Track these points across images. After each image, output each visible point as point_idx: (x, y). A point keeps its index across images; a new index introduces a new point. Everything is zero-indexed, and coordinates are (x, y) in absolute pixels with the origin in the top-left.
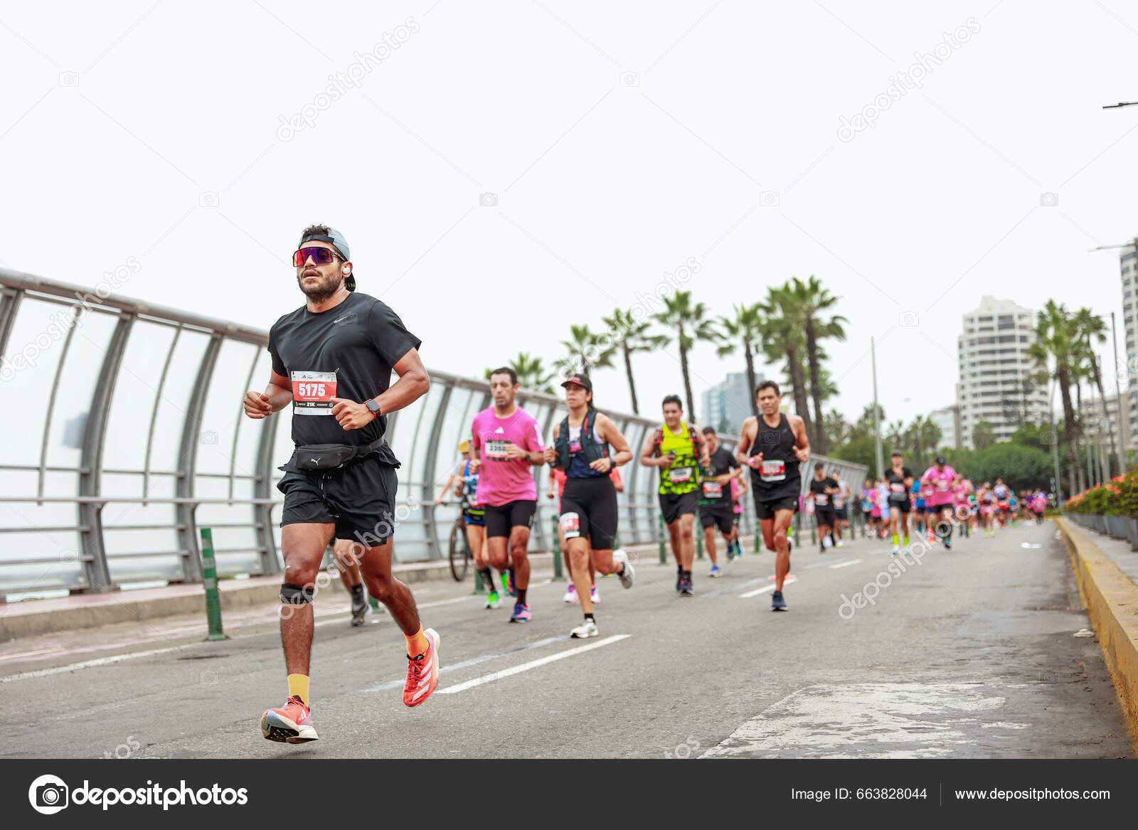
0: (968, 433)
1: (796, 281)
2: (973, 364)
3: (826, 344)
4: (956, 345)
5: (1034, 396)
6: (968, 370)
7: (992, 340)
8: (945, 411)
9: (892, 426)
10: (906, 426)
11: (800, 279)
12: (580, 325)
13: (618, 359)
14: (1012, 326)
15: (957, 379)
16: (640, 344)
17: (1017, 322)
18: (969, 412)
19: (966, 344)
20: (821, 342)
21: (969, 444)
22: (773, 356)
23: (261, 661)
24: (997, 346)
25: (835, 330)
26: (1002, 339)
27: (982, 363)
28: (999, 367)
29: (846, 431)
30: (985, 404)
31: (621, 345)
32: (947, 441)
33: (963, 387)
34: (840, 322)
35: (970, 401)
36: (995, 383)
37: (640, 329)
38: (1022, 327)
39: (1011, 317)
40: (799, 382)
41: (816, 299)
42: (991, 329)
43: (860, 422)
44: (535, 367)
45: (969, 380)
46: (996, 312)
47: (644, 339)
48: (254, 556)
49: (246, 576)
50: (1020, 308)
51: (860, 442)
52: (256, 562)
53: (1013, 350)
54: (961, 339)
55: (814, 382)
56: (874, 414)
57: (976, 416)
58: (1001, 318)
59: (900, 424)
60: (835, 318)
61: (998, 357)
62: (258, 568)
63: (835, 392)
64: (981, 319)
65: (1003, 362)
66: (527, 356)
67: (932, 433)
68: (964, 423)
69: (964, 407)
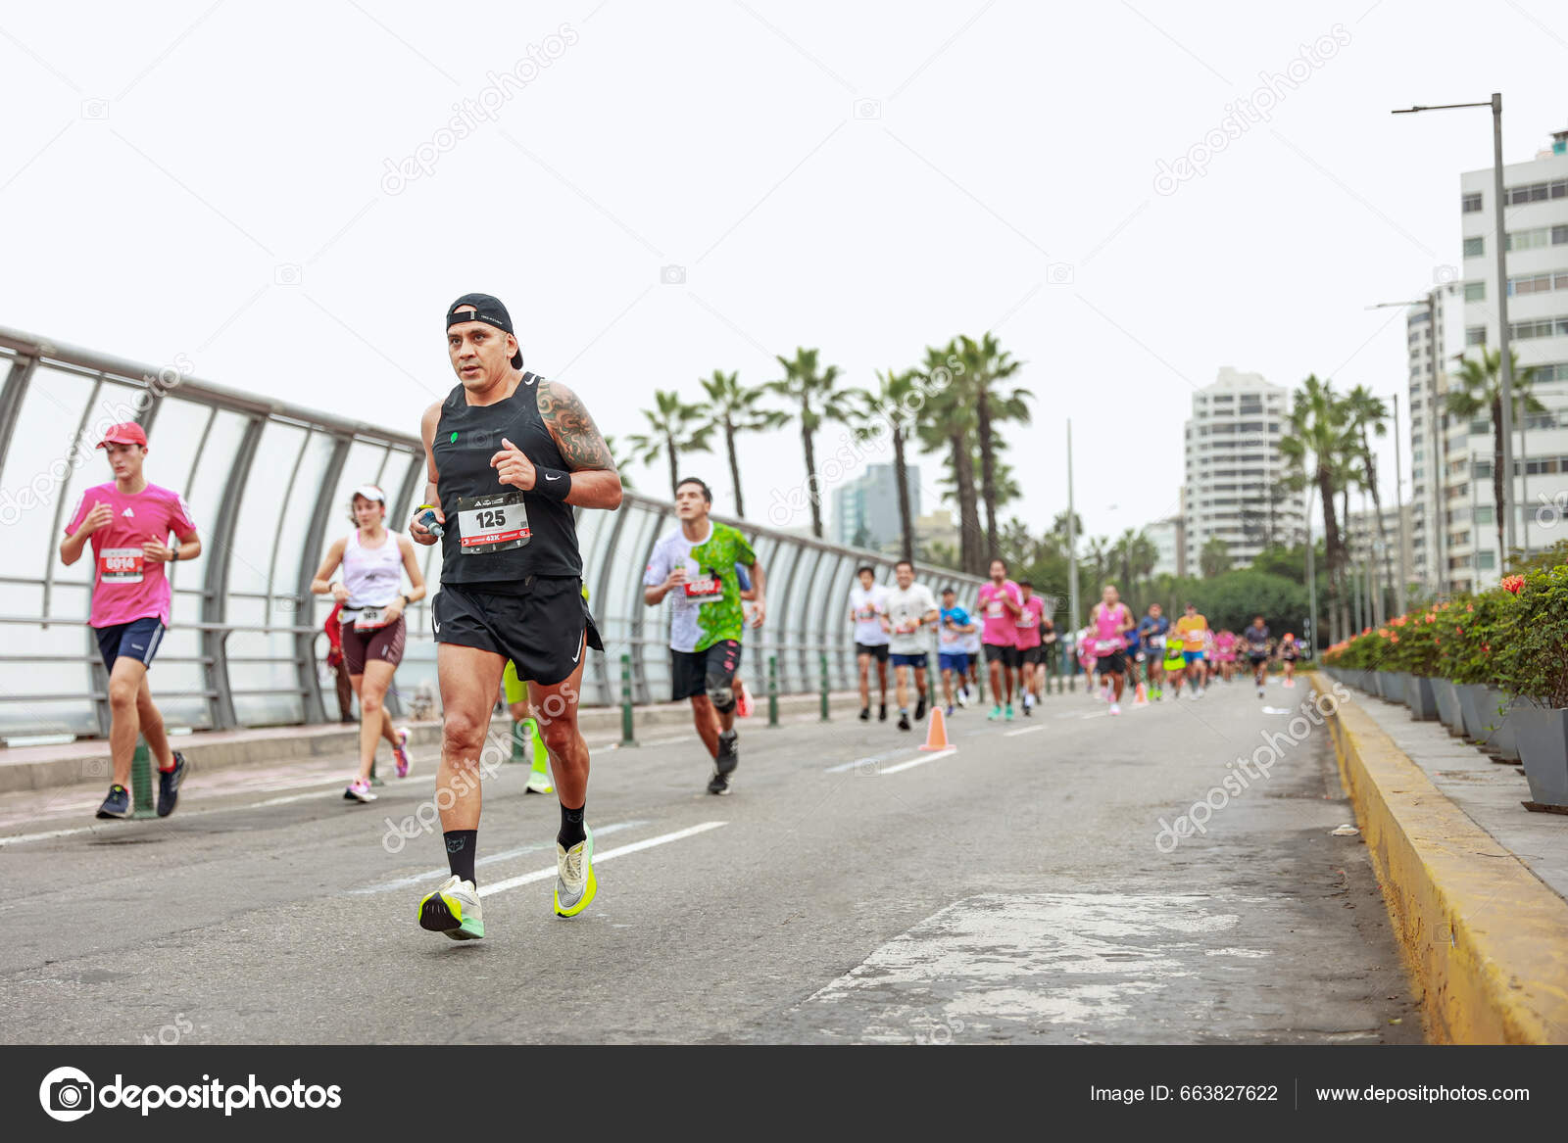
0: (1195, 555)
1: (964, 339)
2: (1205, 461)
3: (1005, 428)
4: (1182, 435)
5: (1286, 506)
6: (1198, 468)
7: (1231, 428)
8: (1163, 525)
9: (1093, 543)
10: (1112, 544)
11: (970, 336)
12: (667, 393)
13: (718, 440)
14: (1258, 410)
15: (1182, 481)
16: (748, 420)
17: (1266, 404)
18: (1197, 526)
19: (1195, 433)
20: (997, 426)
21: (1196, 571)
22: (932, 444)
23: (208, 849)
24: (1238, 437)
25: (1017, 409)
26: (1245, 427)
27: (1217, 459)
28: (1239, 465)
29: (1028, 549)
30: (1219, 516)
31: (723, 420)
32: (1166, 566)
33: (1190, 492)
34: (1023, 398)
35: (1198, 511)
36: (1233, 487)
37: (751, 397)
38: (1273, 412)
39: (1257, 397)
40: (966, 479)
41: (992, 366)
42: (1230, 413)
43: (1048, 536)
45: (1198, 482)
46: (1237, 390)
48: (200, 703)
49: (188, 730)
50: (1270, 385)
51: (1048, 564)
52: (202, 711)
53: (1258, 443)
54: (1189, 426)
55: (987, 478)
56: (1068, 524)
57: (1207, 532)
58: (1244, 398)
60: (1018, 391)
61: (1238, 451)
62: (205, 720)
63: (1016, 494)
64: (1217, 399)
65: (1245, 458)
67: (1145, 554)
68: (1190, 541)
69: (1191, 520)
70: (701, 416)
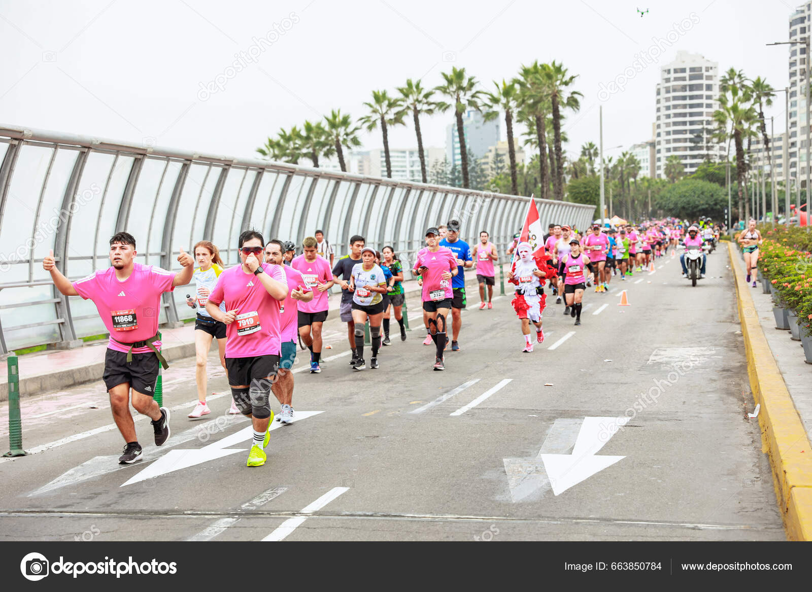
0: (663, 163)
2: (668, 108)
6: (664, 112)
7: (684, 88)
8: (641, 146)
9: (604, 162)
10: (614, 162)
12: (380, 92)
13: (409, 119)
14: (700, 77)
15: (654, 119)
16: (426, 107)
17: (705, 74)
18: (663, 146)
19: (663, 91)
20: (560, 108)
21: (661, 172)
22: (522, 117)
24: (688, 93)
25: (573, 102)
26: (692, 88)
27: (675, 107)
28: (688, 110)
30: (675, 141)
31: (412, 107)
32: (645, 172)
33: (659, 126)
34: (576, 96)
35: (664, 137)
36: (684, 123)
37: (427, 96)
38: (709, 78)
39: (701, 68)
41: (559, 79)
42: (684, 79)
43: (580, 160)
44: (345, 122)
46: (688, 66)
47: (429, 104)
50: (708, 61)
53: (700, 97)
54: (659, 87)
56: (590, 152)
57: (668, 150)
58: (692, 69)
59: (610, 161)
60: (574, 93)
61: (688, 102)
64: (676, 71)
65: (691, 106)
66: (339, 112)
68: (658, 156)
69: (659, 143)
70: (400, 105)
